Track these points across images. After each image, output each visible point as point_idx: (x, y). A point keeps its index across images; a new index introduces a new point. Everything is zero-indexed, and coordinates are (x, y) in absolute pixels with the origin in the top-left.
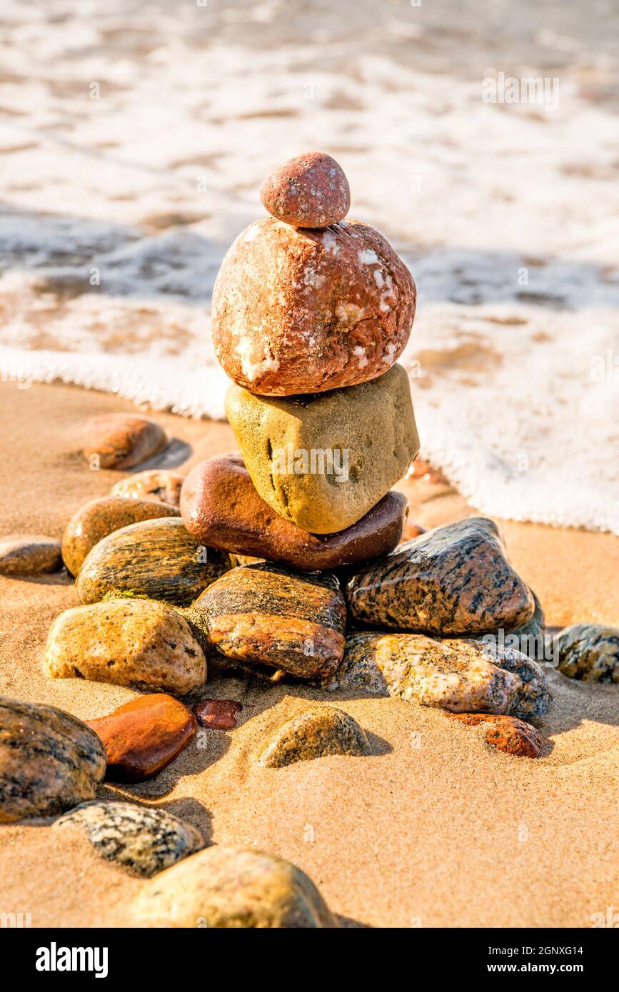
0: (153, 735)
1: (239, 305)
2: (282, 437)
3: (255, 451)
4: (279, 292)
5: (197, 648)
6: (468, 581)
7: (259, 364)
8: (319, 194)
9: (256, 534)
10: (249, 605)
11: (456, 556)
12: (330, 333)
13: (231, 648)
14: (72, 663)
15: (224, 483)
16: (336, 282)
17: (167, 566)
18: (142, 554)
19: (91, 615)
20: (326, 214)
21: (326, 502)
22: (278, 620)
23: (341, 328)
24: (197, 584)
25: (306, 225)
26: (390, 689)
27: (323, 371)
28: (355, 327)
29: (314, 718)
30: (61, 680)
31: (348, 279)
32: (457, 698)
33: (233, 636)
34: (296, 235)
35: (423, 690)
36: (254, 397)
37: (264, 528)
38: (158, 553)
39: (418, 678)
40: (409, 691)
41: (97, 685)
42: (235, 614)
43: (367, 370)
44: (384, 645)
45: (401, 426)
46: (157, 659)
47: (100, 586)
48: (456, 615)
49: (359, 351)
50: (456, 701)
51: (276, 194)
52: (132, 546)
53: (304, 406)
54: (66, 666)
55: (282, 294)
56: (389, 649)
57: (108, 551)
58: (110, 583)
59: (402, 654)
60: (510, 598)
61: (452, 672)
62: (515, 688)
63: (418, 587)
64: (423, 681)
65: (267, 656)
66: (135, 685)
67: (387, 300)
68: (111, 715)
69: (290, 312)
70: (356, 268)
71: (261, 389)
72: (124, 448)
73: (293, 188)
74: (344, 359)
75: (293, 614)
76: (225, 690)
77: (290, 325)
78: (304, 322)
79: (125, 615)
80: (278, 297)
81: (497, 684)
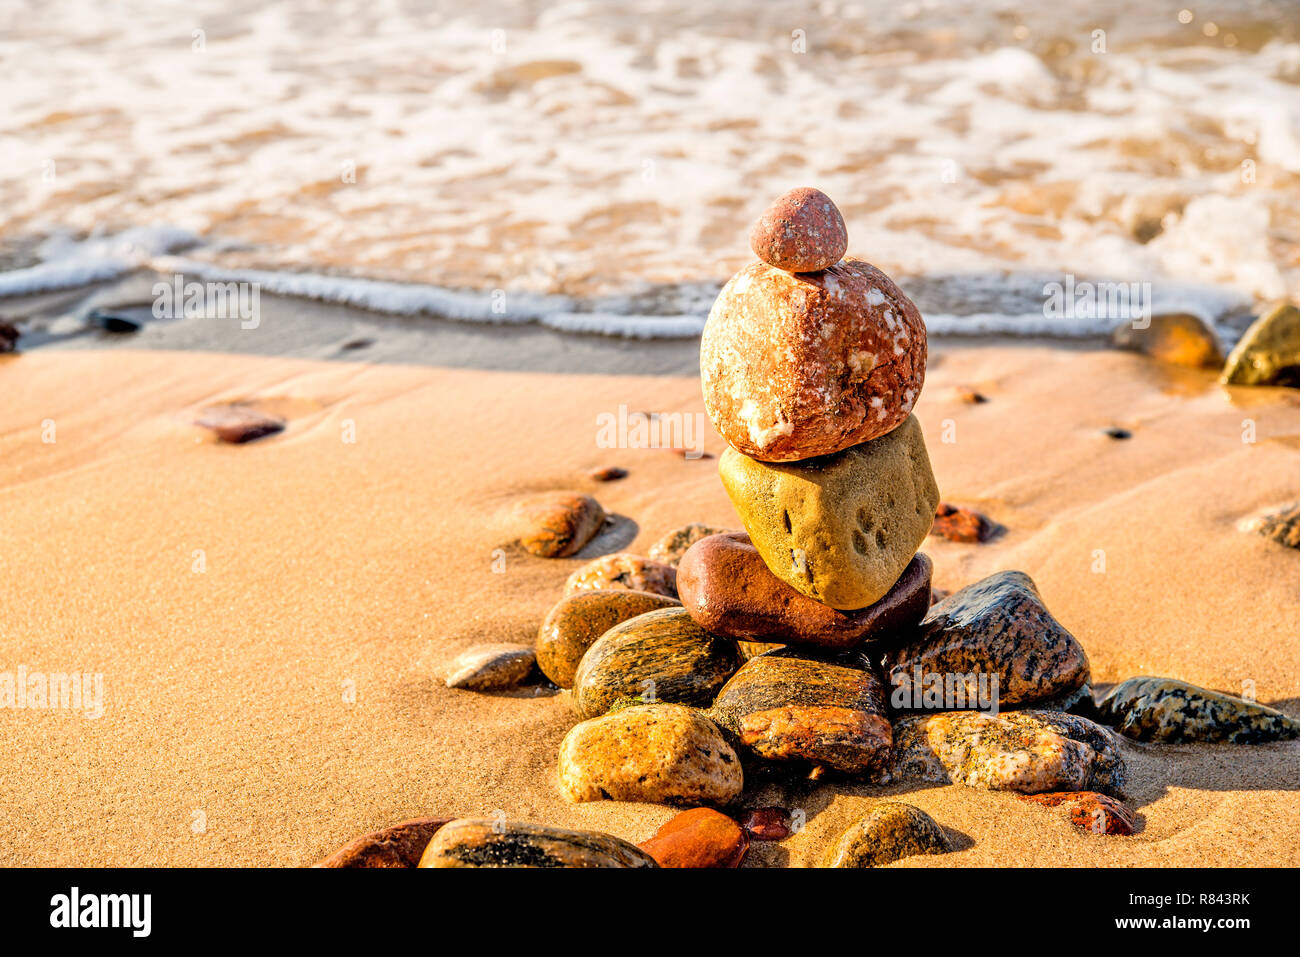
0: (708, 854)
1: (737, 365)
2: (801, 506)
3: (770, 525)
4: (786, 347)
5: (732, 753)
6: (1018, 645)
7: (771, 429)
8: (816, 234)
9: (775, 617)
10: (782, 698)
11: (1000, 618)
12: (844, 386)
13: (769, 748)
14: (599, 784)
15: (729, 564)
16: (845, 329)
17: (679, 664)
18: (647, 653)
19: (608, 727)
20: (826, 255)
21: (857, 574)
22: (817, 711)
23: (855, 379)
24: (712, 680)
25: (805, 270)
26: (952, 776)
27: (841, 429)
28: (870, 376)
29: (884, 816)
30: (586, 804)
31: (858, 324)
32: (1030, 778)
33: (770, 735)
34: (795, 282)
35: (990, 772)
36: (762, 465)
37: (784, 610)
38: (664, 650)
39: (981, 760)
40: (973, 775)
41: (629, 806)
42: (769, 709)
43: (886, 422)
44: (935, 727)
45: (919, 478)
46: (692, 769)
47: (605, 694)
48: (1010, 685)
49: (877, 402)
50: (1029, 781)
51: (770, 239)
52: (633, 645)
53: (820, 469)
54: (591, 788)
55: (790, 348)
56: (943, 731)
57: (608, 653)
58: (617, 689)
59: (958, 735)
60: (1066, 659)
61: (1019, 749)
62: (1089, 759)
63: (964, 658)
64: (988, 763)
65: (812, 753)
66: (671, 801)
67: (901, 342)
68: (655, 838)
69: (801, 368)
70: (865, 312)
71: (772, 457)
72: (566, 532)
73: (788, 231)
74: (861, 414)
75: (832, 703)
76: (766, 796)
77: (803, 382)
78: (818, 377)
79: (648, 724)
80: (786, 352)
81: (1070, 757)
